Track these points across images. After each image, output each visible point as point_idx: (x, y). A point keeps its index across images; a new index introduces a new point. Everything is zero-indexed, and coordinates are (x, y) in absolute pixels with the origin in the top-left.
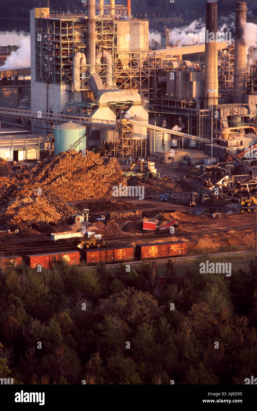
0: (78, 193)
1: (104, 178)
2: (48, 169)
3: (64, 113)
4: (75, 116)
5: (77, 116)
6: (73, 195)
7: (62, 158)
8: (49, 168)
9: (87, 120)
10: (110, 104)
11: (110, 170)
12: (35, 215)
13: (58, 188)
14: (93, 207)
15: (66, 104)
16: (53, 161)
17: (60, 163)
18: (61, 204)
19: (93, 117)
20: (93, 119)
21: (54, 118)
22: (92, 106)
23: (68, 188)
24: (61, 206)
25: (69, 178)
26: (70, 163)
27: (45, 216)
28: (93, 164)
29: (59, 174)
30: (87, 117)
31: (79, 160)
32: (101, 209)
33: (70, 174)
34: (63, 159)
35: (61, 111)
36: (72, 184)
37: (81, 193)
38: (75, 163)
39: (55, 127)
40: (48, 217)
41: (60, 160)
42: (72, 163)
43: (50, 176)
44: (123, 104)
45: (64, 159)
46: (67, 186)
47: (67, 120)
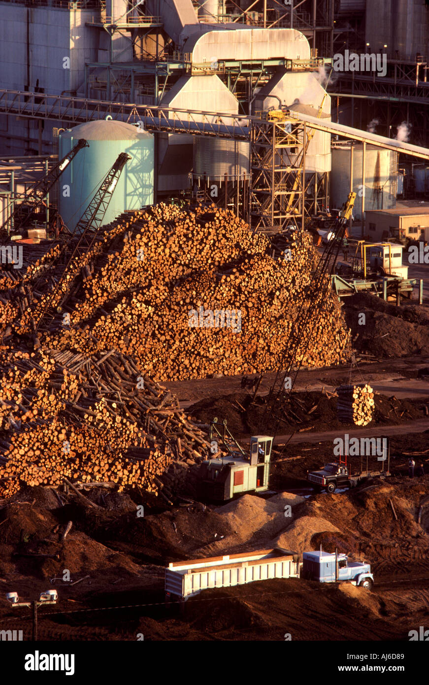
0: (189, 353)
1: (275, 302)
2: (83, 271)
3: (78, 94)
4: (115, 100)
5: (121, 101)
6: (170, 362)
7: (130, 234)
8: (88, 267)
9: (155, 113)
10: (221, 65)
11: (294, 273)
12: (71, 461)
13: (119, 339)
14: (261, 412)
15: (86, 65)
16: (98, 241)
17: (125, 249)
18: (162, 413)
19: (173, 104)
20: (175, 110)
21: (51, 107)
22: (170, 70)
23: (154, 336)
24: (161, 417)
25: (158, 301)
26: (159, 250)
27: (111, 465)
28: (235, 253)
29: (121, 288)
30: (154, 105)
31: (188, 239)
32: (290, 422)
33: (162, 288)
34: (133, 237)
35: (70, 86)
36: (168, 324)
37: (199, 354)
38: (177, 249)
39: (61, 132)
40: (119, 467)
41: (125, 240)
42: (167, 251)
43: (91, 295)
44: (258, 66)
45: (138, 236)
46: (149, 329)
47: (90, 112)
